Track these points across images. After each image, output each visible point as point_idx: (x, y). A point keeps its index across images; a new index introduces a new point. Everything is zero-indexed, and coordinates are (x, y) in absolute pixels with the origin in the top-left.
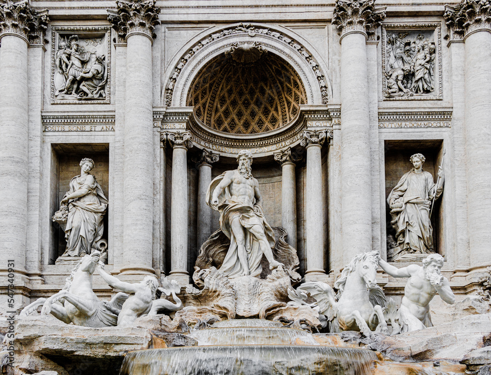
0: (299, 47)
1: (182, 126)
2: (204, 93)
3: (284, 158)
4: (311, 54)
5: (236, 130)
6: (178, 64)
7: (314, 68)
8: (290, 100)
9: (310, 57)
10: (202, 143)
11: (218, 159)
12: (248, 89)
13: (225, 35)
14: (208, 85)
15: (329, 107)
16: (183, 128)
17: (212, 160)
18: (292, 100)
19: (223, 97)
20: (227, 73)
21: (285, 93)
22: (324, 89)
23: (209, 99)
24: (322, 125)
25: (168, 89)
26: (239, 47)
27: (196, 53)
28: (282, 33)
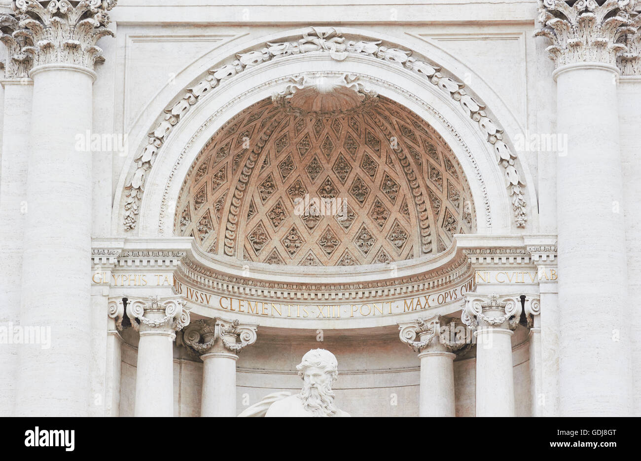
0: (453, 87)
1: (163, 278)
2: (221, 176)
3: (425, 339)
4: (484, 103)
5: (302, 254)
6: (156, 124)
7: (493, 139)
8: (438, 194)
9: (480, 112)
10: (214, 301)
11: (253, 338)
12: (333, 159)
13: (272, 56)
14: (230, 159)
15: (527, 242)
16: (166, 284)
17: (238, 340)
18: (442, 196)
19: (269, 178)
20: (279, 129)
21: (426, 176)
22: (517, 190)
23: (233, 189)
24: (513, 281)
25: (130, 188)
26: (307, 85)
27: (200, 101)
28: (411, 53)
